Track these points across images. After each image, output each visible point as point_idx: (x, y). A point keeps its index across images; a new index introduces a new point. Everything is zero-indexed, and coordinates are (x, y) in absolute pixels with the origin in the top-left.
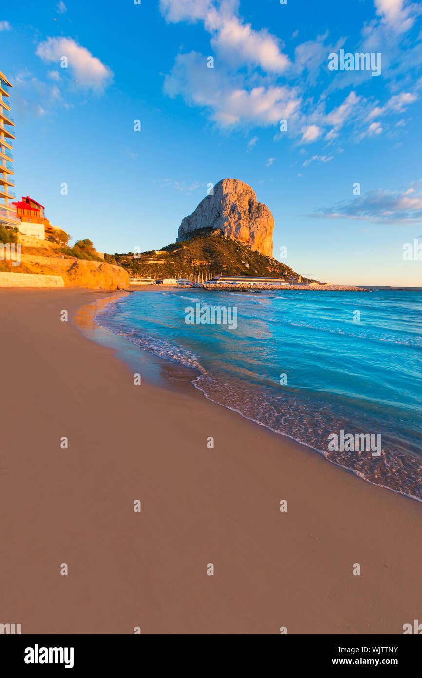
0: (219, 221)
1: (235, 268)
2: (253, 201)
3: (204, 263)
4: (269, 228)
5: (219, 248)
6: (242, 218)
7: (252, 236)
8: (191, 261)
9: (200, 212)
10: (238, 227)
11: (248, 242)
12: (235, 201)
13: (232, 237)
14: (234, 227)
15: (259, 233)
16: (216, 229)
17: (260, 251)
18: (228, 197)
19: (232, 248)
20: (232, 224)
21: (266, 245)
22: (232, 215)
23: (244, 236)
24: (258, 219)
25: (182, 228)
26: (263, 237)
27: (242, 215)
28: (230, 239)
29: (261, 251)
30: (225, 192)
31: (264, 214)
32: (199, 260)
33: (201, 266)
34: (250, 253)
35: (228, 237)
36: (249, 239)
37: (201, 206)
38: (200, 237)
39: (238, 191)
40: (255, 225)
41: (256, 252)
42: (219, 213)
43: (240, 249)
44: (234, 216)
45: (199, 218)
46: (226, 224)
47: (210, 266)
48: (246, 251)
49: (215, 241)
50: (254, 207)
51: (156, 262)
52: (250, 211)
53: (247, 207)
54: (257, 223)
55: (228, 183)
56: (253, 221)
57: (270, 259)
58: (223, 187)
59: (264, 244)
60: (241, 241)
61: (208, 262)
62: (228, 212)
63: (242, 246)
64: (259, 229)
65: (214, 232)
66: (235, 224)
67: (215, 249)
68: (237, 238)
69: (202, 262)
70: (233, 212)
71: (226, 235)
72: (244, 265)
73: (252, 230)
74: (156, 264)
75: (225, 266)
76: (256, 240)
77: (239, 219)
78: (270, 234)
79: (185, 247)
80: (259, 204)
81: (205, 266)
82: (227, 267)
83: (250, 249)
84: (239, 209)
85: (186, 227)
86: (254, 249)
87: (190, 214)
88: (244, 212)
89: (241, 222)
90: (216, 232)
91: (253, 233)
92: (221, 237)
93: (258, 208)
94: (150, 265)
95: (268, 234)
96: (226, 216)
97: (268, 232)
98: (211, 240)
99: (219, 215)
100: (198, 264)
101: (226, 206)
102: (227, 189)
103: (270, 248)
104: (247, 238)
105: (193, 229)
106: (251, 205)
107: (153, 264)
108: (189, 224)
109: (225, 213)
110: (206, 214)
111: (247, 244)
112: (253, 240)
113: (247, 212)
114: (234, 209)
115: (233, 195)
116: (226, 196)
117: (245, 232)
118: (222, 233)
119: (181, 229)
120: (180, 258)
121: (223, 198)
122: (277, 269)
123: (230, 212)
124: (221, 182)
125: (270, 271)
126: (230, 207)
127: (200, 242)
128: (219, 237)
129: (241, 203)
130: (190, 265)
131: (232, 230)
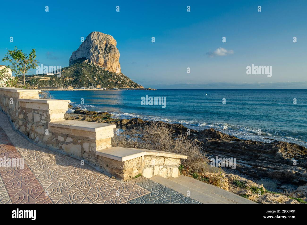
2: (108, 43)
3: (71, 79)
4: (116, 58)
5: (84, 70)
6: (100, 53)
7: (105, 62)
8: (64, 78)
9: (81, 49)
10: (98, 58)
11: (104, 66)
12: (98, 44)
14: (96, 58)
15: (110, 61)
16: (87, 59)
19: (92, 70)
23: (101, 63)
24: (109, 53)
26: (112, 63)
28: (94, 65)
29: (112, 70)
30: (92, 39)
32: (69, 77)
34: (103, 72)
35: (93, 63)
39: (99, 38)
40: (107, 57)
41: (108, 71)
43: (96, 70)
44: (96, 52)
45: (80, 52)
47: (74, 80)
48: (100, 71)
49: (83, 66)
50: (108, 47)
51: (44, 79)
52: (105, 49)
53: (105, 47)
54: (108, 56)
55: (94, 34)
56: (106, 55)
58: (91, 37)
59: (113, 66)
60: (100, 65)
61: (74, 78)
62: (93, 50)
63: (99, 68)
64: (110, 59)
65: (85, 61)
66: (96, 56)
67: (80, 71)
68: (97, 64)
70: (96, 50)
71: (91, 62)
73: (106, 60)
74: (44, 81)
76: (108, 65)
77: (99, 54)
80: (111, 45)
83: (104, 70)
84: (99, 48)
86: (106, 69)
87: (76, 50)
88: (102, 50)
89: (99, 55)
93: (110, 47)
95: (115, 61)
96: (92, 53)
99: (89, 51)
100: (68, 79)
101: (92, 47)
102: (93, 38)
104: (103, 64)
105: (77, 58)
106: (106, 46)
107: (42, 80)
108: (75, 56)
110: (84, 50)
113: (104, 50)
114: (96, 48)
115: (96, 41)
116: (93, 41)
117: (102, 61)
118: (89, 62)
119: (71, 58)
121: (91, 42)
123: (94, 50)
124: (91, 34)
126: (94, 47)
128: (87, 64)
129: (101, 45)
130: (63, 80)
131: (94, 60)
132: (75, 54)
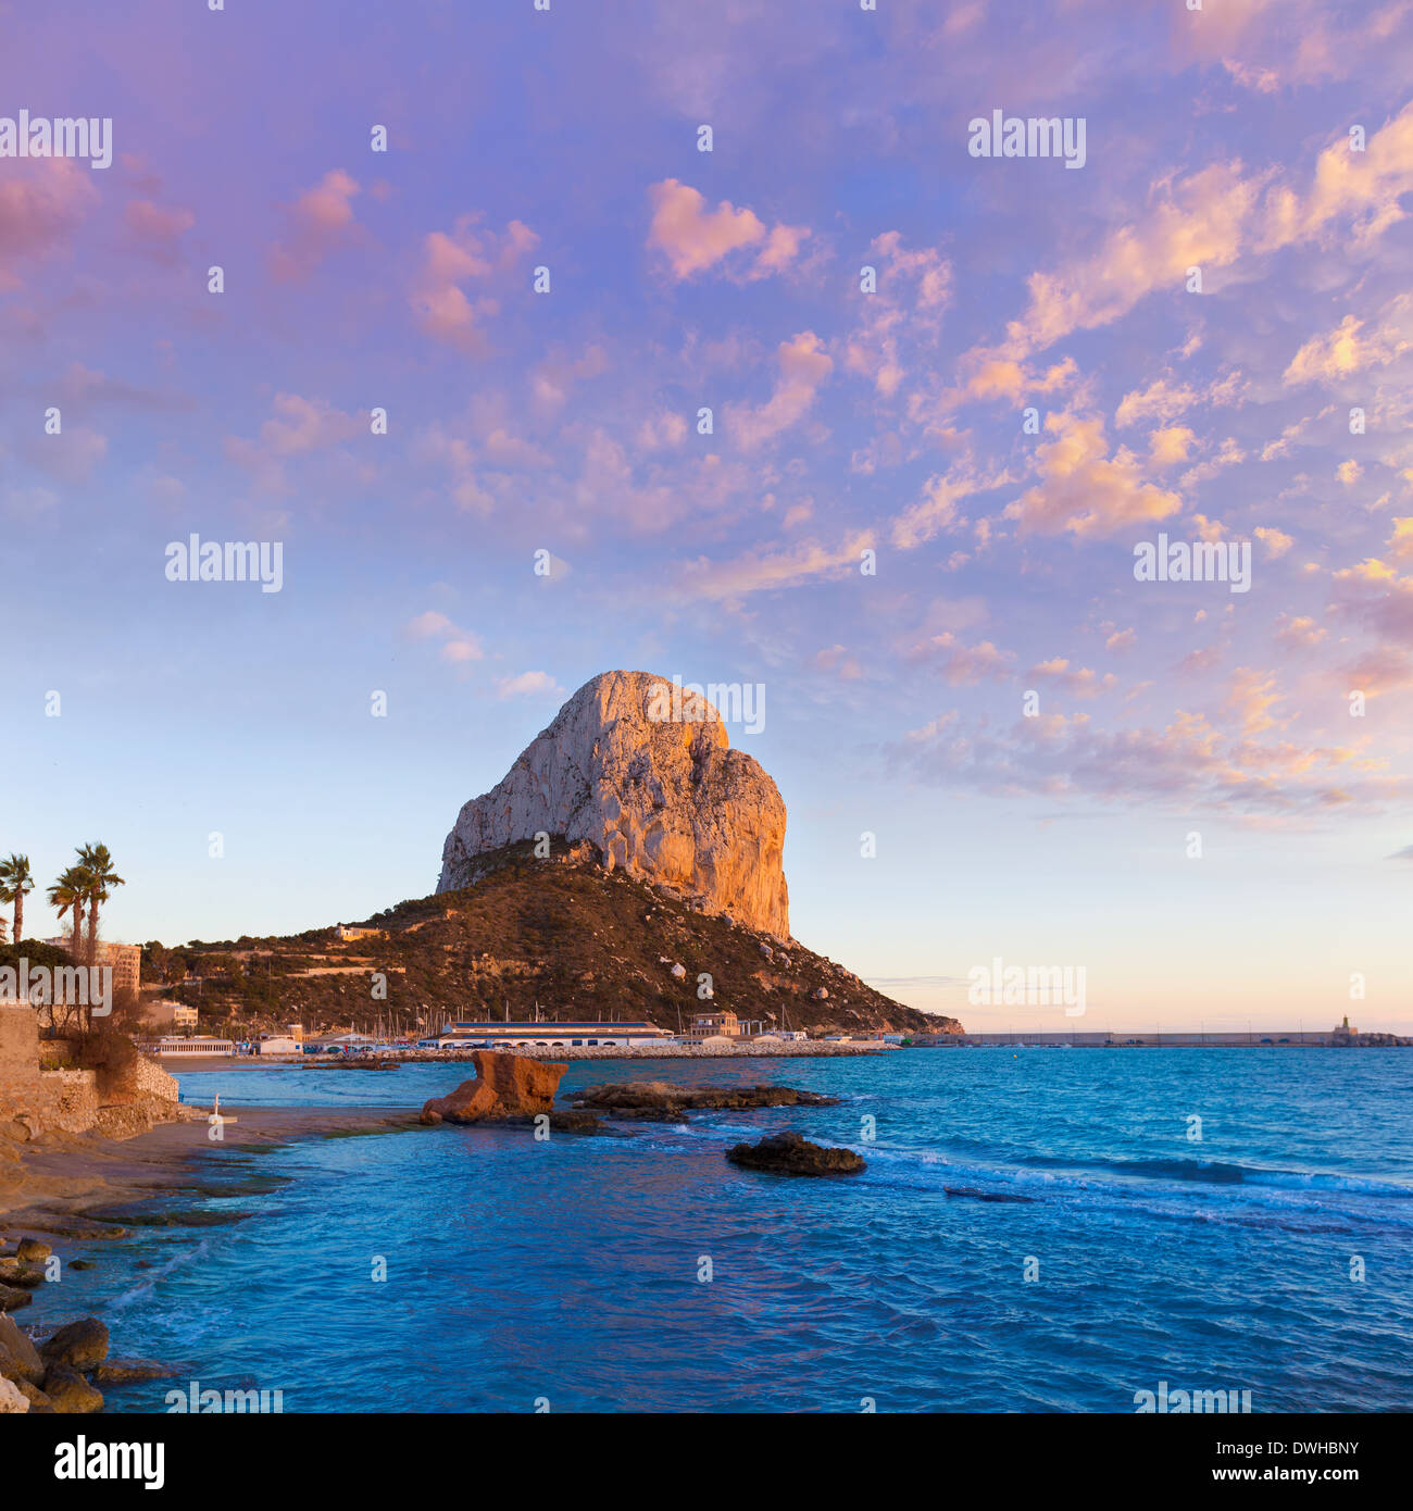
0: (587, 812)
1: (631, 984)
2: (709, 745)
3: (516, 965)
4: (767, 835)
5: (581, 911)
6: (669, 803)
7: (705, 862)
8: (468, 960)
9: (523, 782)
10: (655, 834)
11: (692, 886)
12: (644, 747)
13: (631, 868)
14: (640, 836)
15: (731, 854)
16: (576, 844)
17: (736, 917)
18: (618, 733)
19: (630, 910)
20: (633, 824)
21: (760, 893)
22: (633, 794)
23: (675, 864)
24: (725, 805)
25: (459, 840)
26: (744, 866)
27: (668, 793)
28: (628, 877)
29: (743, 915)
30: (608, 715)
31: (745, 786)
32: (498, 957)
33: (505, 979)
34: (697, 923)
35: (618, 869)
36: (694, 875)
37: (525, 761)
38: (516, 874)
40: (714, 827)
41: (722, 920)
42: (588, 787)
43: (658, 913)
44: (640, 796)
45: (519, 804)
46: (611, 825)
47: (538, 977)
48: (682, 919)
49: (568, 887)
50: (711, 764)
51: (334, 971)
52: (696, 780)
53: (688, 765)
54: (721, 820)
55: (619, 688)
56: (707, 814)
57: (773, 944)
58: (599, 702)
59: (749, 890)
60: (667, 883)
61: (533, 964)
62: (618, 782)
63: (670, 902)
64: (731, 839)
65: (567, 853)
66: (641, 824)
67: (564, 917)
68: (650, 871)
69: (510, 963)
70: (637, 783)
71: (611, 862)
72: (667, 968)
73: (706, 844)
74: (334, 978)
75: (589, 976)
76: (722, 879)
77: (658, 806)
78: (774, 854)
79: (450, 913)
80: (729, 753)
81: (520, 977)
82: (597, 978)
83: (697, 909)
84: (655, 774)
85: (472, 838)
86: (712, 909)
87: (487, 790)
88: (676, 782)
89: (664, 816)
90: (574, 854)
91: (709, 856)
92: (592, 873)
93: (726, 766)
94: (310, 982)
95: (762, 855)
96: (612, 799)
97: (764, 847)
98: (553, 882)
99: (587, 795)
100: (495, 971)
101: (609, 762)
102: (612, 707)
103: (776, 903)
104: (687, 870)
105: (498, 842)
106: (699, 757)
107: (324, 977)
108: (483, 825)
109: (606, 790)
110: (545, 789)
111: (685, 892)
112: (707, 880)
113: (685, 782)
114: (637, 774)
115: (635, 726)
116: (612, 729)
117: (679, 852)
118: (599, 856)
119: (454, 844)
120: (430, 952)
121: (602, 737)
122: (793, 979)
123: (625, 785)
124: (593, 685)
125: (768, 987)
126: (624, 765)
127: (511, 893)
128: (587, 869)
129: (665, 754)
130: (465, 977)
131: (631, 844)
132: (476, 813)
